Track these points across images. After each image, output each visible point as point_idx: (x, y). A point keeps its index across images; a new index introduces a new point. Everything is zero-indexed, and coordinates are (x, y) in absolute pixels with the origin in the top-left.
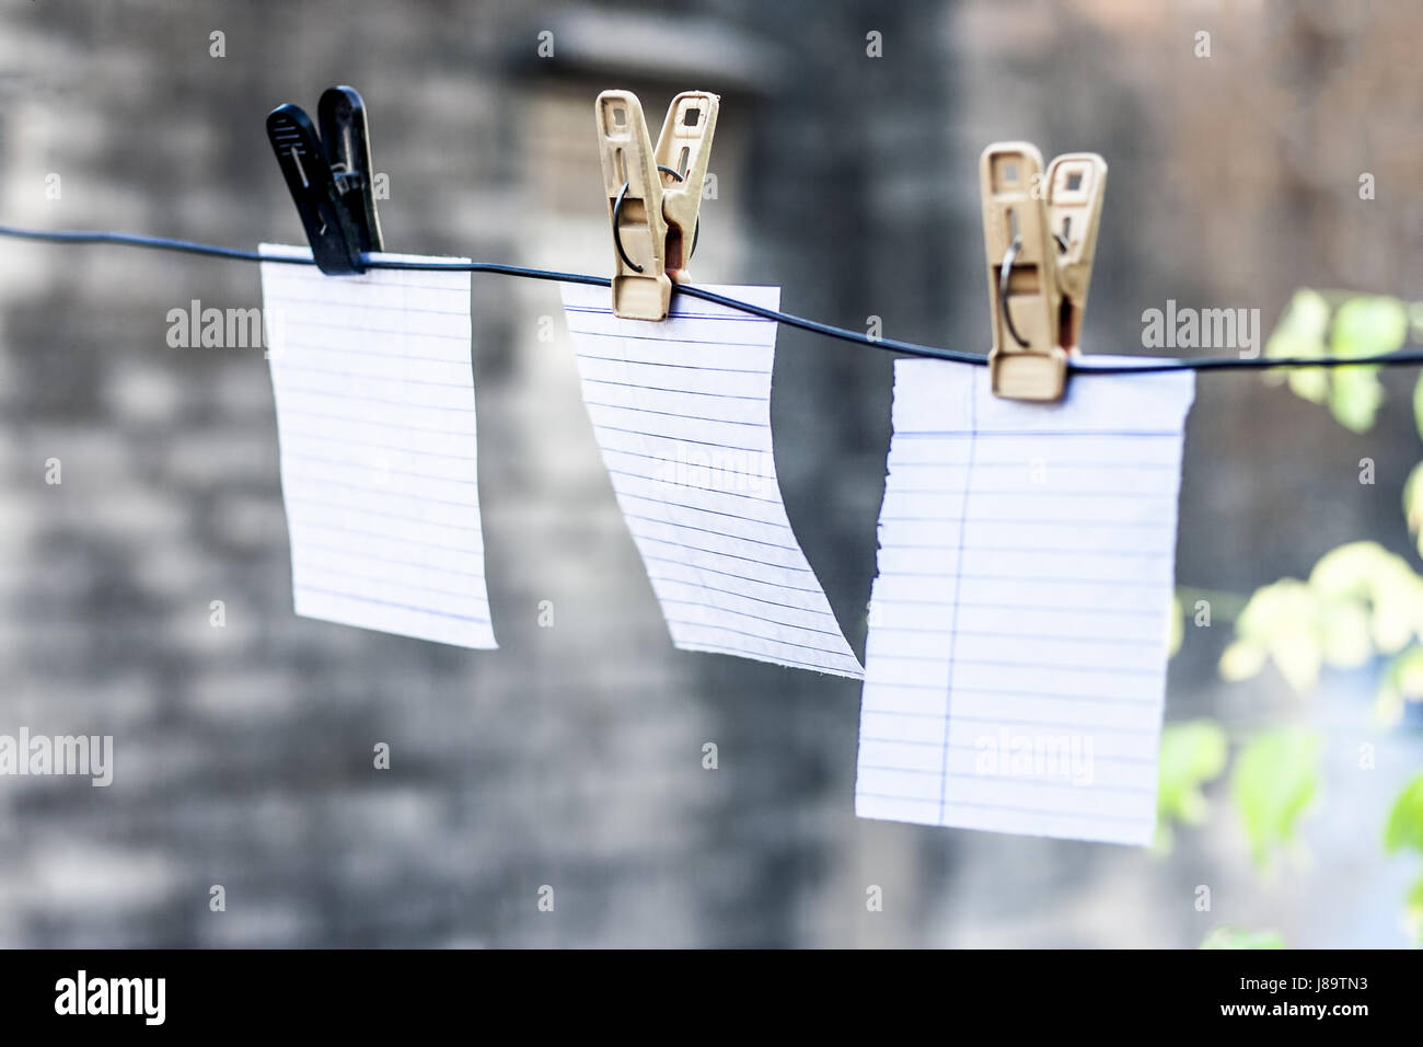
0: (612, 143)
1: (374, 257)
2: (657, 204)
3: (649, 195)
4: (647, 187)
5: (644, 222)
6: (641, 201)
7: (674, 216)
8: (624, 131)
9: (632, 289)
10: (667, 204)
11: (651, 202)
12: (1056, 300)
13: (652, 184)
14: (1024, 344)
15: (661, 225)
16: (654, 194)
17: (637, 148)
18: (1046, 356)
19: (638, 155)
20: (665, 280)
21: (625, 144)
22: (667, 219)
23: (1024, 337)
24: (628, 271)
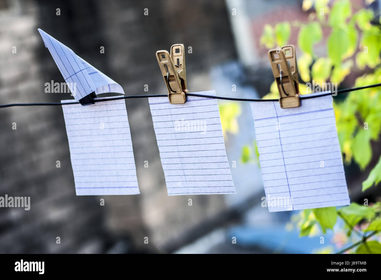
0: (162, 63)
1: (96, 99)
2: (177, 75)
3: (175, 74)
4: (175, 72)
5: (175, 80)
6: (174, 76)
7: (182, 77)
8: (165, 60)
9: (174, 97)
10: (179, 75)
11: (176, 76)
12: (294, 83)
13: (175, 71)
14: (287, 95)
15: (179, 80)
16: (176, 73)
17: (170, 63)
18: (294, 96)
19: (171, 65)
20: (183, 93)
21: (166, 63)
22: (180, 78)
23: (287, 93)
24: (172, 92)
